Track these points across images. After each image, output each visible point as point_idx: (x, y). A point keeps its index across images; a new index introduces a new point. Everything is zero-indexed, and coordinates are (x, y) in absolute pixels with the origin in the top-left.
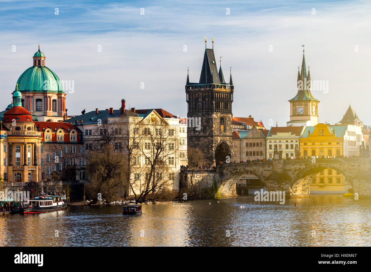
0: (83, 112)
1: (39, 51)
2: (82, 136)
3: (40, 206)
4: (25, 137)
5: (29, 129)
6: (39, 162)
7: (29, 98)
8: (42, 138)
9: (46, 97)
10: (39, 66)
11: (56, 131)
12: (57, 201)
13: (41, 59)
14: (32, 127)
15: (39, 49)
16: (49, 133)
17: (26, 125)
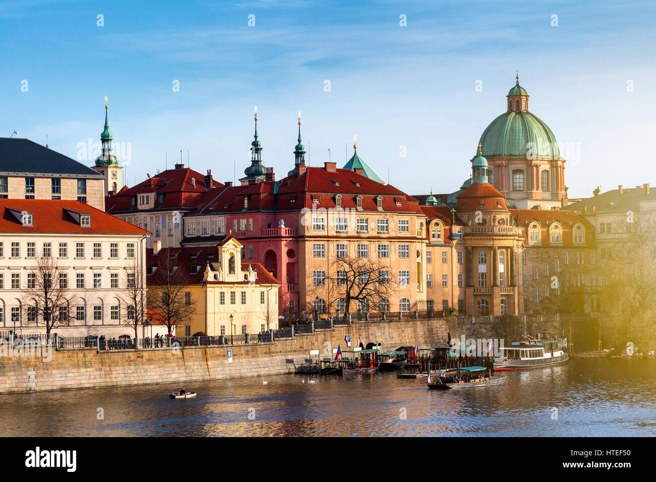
0: (596, 192)
1: (517, 85)
2: (594, 234)
3: (522, 359)
4: (494, 238)
5: (502, 222)
6: (519, 280)
7: (500, 168)
8: (524, 239)
9: (531, 166)
10: (518, 112)
11: (549, 226)
12: (551, 349)
13: (521, 100)
14: (507, 219)
15: (517, 81)
16: (536, 230)
17: (497, 216)
